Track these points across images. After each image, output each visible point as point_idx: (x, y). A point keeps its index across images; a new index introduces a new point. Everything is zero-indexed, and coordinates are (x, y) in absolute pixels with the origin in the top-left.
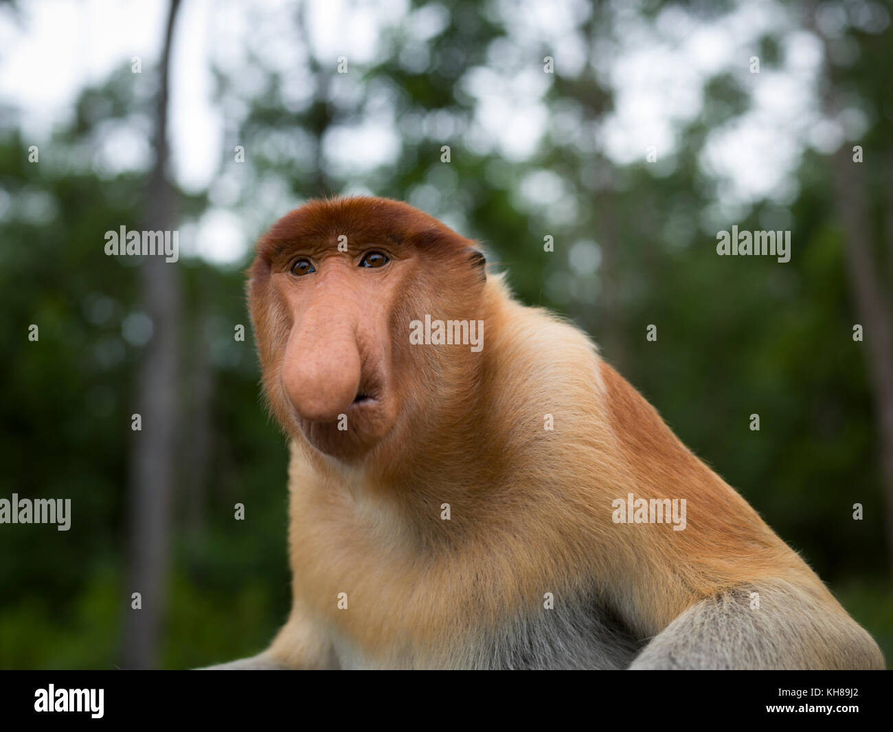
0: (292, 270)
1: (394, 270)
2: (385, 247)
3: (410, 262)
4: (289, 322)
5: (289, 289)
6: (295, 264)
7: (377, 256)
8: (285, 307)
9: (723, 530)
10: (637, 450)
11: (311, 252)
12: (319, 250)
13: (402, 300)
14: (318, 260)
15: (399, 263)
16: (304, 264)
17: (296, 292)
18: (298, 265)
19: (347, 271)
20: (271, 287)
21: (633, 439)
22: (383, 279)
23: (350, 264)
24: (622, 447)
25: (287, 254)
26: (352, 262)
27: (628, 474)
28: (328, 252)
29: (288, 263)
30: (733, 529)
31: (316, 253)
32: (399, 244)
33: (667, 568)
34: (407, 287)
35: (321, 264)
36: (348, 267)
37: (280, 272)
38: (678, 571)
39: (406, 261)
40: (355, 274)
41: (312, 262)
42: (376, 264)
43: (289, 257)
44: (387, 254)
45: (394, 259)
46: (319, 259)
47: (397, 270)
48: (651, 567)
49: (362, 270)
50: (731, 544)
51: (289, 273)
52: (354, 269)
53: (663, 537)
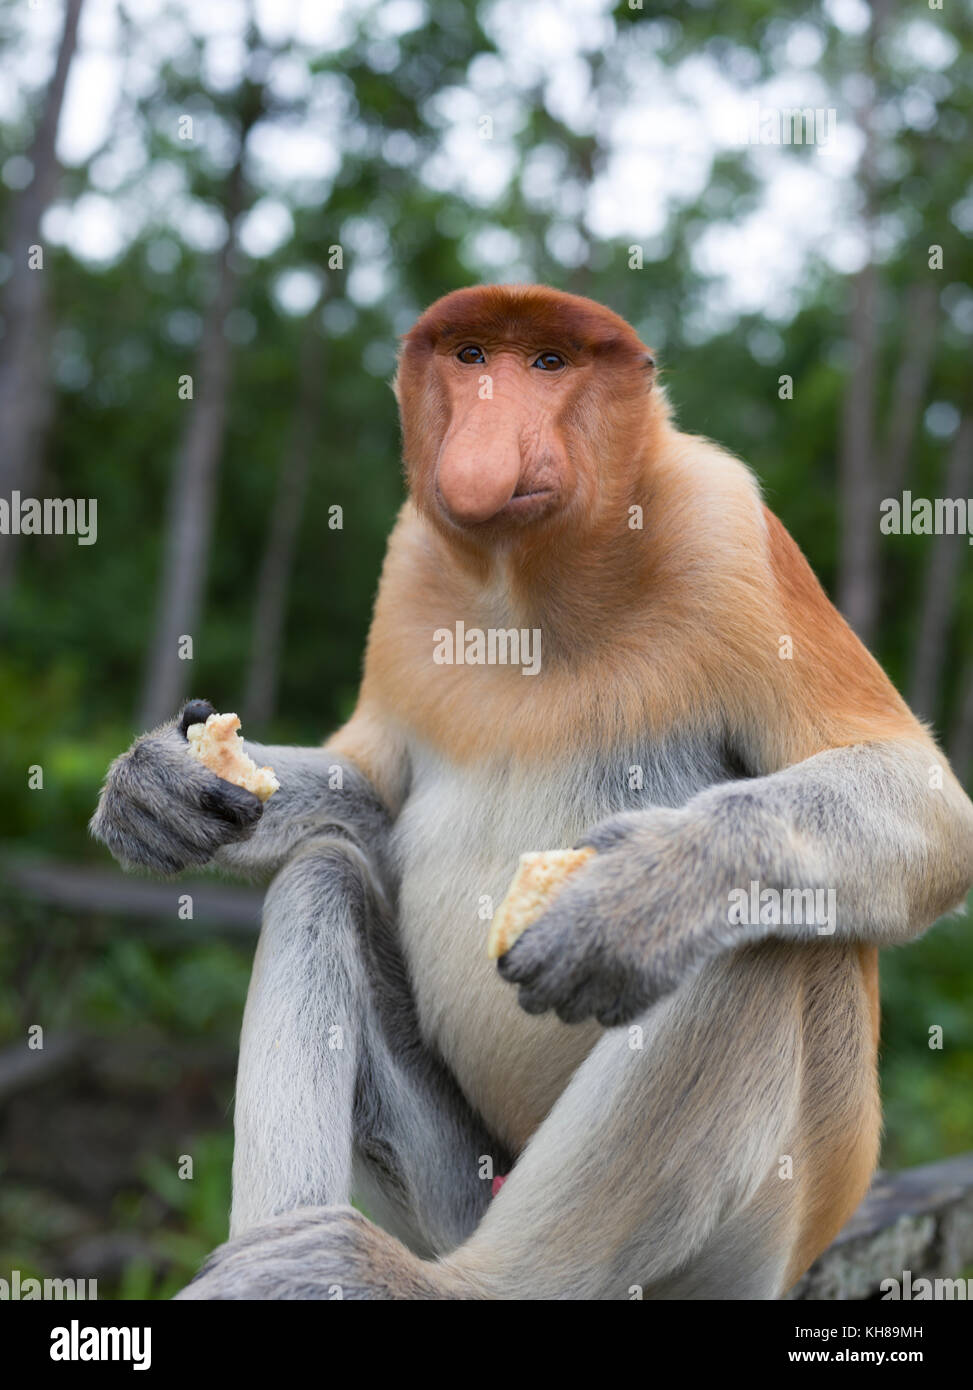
0: (459, 356)
1: (569, 377)
2: (564, 350)
3: (586, 370)
4: (447, 412)
5: (452, 376)
6: (465, 349)
7: (554, 359)
8: (445, 393)
9: (867, 690)
10: (791, 594)
11: (484, 341)
12: (493, 342)
13: (572, 409)
14: (488, 352)
15: (574, 370)
16: (474, 351)
17: (459, 380)
18: (467, 351)
19: (519, 370)
20: (430, 367)
21: (789, 583)
22: (555, 384)
23: (523, 364)
24: (779, 588)
25: (457, 338)
26: (525, 361)
27: (781, 618)
28: (502, 347)
29: (456, 347)
30: (874, 691)
31: (488, 344)
32: (579, 350)
33: (807, 720)
34: (578, 397)
35: (493, 357)
36: (520, 365)
37: (444, 355)
38: (817, 723)
39: (581, 369)
40: (527, 375)
41: (483, 351)
42: (551, 366)
43: (458, 341)
44: (564, 359)
45: (568, 364)
46: (491, 351)
47: (570, 377)
48: (791, 716)
49: (535, 370)
50: (872, 704)
51: (455, 358)
52: (527, 369)
53: (806, 687)
